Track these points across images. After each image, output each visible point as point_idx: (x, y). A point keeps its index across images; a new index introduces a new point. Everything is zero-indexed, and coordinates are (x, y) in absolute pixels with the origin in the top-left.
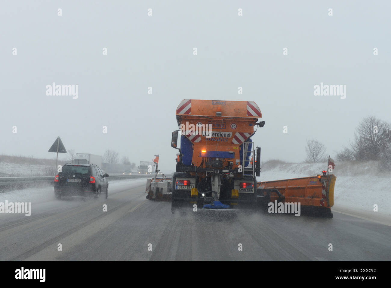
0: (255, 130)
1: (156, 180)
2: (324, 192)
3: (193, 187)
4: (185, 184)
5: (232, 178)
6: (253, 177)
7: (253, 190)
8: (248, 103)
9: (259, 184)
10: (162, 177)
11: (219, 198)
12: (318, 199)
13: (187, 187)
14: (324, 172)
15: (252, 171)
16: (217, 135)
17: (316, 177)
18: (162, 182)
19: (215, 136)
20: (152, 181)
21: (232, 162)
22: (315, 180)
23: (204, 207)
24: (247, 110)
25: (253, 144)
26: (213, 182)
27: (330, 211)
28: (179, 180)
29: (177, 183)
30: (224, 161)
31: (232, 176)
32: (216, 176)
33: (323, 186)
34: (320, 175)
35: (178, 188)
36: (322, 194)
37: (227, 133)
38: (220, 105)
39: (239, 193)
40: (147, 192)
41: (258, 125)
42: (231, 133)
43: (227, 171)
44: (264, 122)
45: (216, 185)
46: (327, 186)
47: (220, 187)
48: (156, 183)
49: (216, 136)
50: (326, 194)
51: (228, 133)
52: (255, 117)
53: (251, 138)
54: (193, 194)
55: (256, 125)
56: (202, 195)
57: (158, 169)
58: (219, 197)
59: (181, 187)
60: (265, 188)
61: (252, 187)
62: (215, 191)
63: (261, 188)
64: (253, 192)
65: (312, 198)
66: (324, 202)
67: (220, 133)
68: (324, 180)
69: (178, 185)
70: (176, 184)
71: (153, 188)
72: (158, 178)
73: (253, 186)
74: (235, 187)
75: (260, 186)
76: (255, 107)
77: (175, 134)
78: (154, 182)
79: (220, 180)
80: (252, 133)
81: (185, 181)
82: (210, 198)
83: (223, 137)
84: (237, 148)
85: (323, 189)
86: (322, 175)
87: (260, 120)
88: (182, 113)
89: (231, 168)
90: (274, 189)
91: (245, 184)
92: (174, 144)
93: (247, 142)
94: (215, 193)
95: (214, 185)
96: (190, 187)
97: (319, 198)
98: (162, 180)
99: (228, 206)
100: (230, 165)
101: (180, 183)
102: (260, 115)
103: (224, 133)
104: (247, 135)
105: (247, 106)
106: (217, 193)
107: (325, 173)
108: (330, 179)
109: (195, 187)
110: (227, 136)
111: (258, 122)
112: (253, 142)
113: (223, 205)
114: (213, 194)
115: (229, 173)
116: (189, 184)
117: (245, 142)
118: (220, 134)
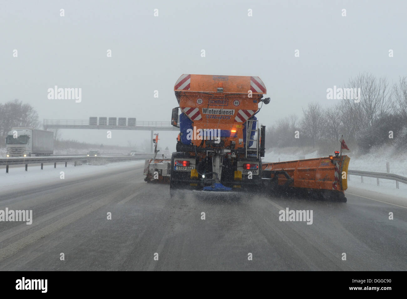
0: (259, 107)
1: (155, 161)
2: (336, 174)
3: (192, 168)
4: (185, 165)
5: (234, 158)
6: (257, 158)
7: (258, 171)
8: (252, 78)
9: (266, 166)
10: (161, 158)
11: (220, 180)
12: (329, 182)
13: (186, 168)
14: (336, 152)
15: (256, 152)
16: (218, 112)
17: (328, 158)
18: (161, 163)
19: (216, 114)
20: (150, 162)
21: (235, 141)
22: (327, 161)
23: (204, 189)
24: (251, 86)
25: (257, 122)
26: (214, 162)
27: (344, 195)
28: (178, 161)
29: (176, 163)
30: (226, 140)
31: (234, 156)
32: (217, 156)
33: (335, 168)
34: (332, 156)
35: (177, 168)
36: (335, 176)
37: (229, 110)
38: (221, 80)
39: (242, 175)
40: (145, 174)
41: (263, 101)
42: (234, 111)
43: (229, 151)
44: (270, 98)
45: (217, 166)
46: (339, 168)
47: (221, 168)
48: (156, 165)
49: (218, 114)
50: (339, 177)
51: (231, 110)
52: (259, 93)
53: (255, 116)
54: (193, 175)
55: (261, 102)
56: (202, 176)
57: (157, 149)
58: (220, 178)
59: (180, 168)
60: (272, 169)
61: (256, 169)
62: (216, 172)
63: (268, 170)
64: (258, 174)
65: (324, 181)
66: (336, 186)
67: (222, 110)
68: (336, 161)
69: (177, 166)
70: (174, 165)
71: (152, 169)
72: (157, 158)
73: (257, 167)
74: (238, 169)
75: (267, 168)
76: (260, 82)
77: (176, 110)
78: (153, 163)
79: (221, 161)
80: (256, 111)
81: (184, 162)
82: (211, 180)
83: (226, 114)
84: (240, 126)
85: (336, 171)
86: (334, 156)
87: (265, 97)
88: (181, 89)
89: (234, 148)
90: (282, 170)
91: (248, 165)
92: (174, 122)
93: (251, 120)
94: (216, 174)
95: (215, 166)
96: (190, 168)
97: (331, 180)
98: (162, 161)
99: (230, 189)
100: (232, 145)
101: (179, 163)
102: (264, 91)
103: (226, 110)
104: (251, 113)
105: (251, 81)
106: (218, 175)
107: (338, 154)
108: (343, 161)
109: (195, 168)
110: (229, 113)
111: (263, 98)
112: (257, 120)
113: (224, 188)
114: (214, 175)
115: (231, 153)
116: (189, 164)
117: (249, 120)
118: (221, 112)
